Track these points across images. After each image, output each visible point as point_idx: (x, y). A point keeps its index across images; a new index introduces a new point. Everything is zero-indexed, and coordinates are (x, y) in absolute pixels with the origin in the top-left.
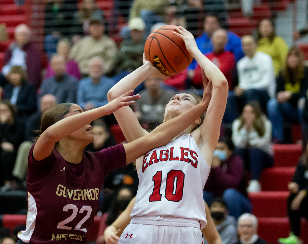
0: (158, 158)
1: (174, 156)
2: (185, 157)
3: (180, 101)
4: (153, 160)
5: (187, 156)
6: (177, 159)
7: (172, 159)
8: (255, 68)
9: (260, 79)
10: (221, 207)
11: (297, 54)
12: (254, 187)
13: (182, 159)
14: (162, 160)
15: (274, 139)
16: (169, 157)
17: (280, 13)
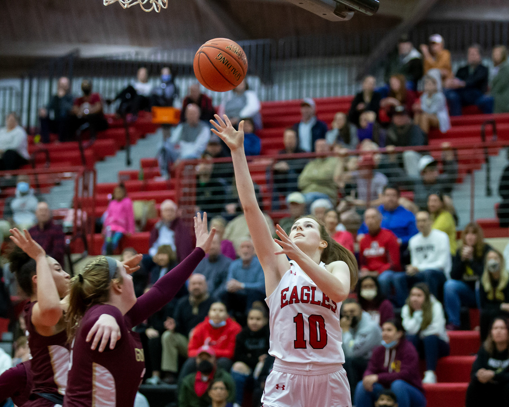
0: (299, 297)
1: (316, 300)
2: (327, 303)
3: (303, 231)
4: (294, 299)
5: (328, 301)
6: (318, 303)
7: (313, 302)
8: (431, 247)
9: (435, 260)
10: (389, 400)
11: (475, 232)
12: (429, 378)
13: (324, 305)
14: (303, 301)
15: (448, 324)
16: (311, 299)
17: (456, 186)
